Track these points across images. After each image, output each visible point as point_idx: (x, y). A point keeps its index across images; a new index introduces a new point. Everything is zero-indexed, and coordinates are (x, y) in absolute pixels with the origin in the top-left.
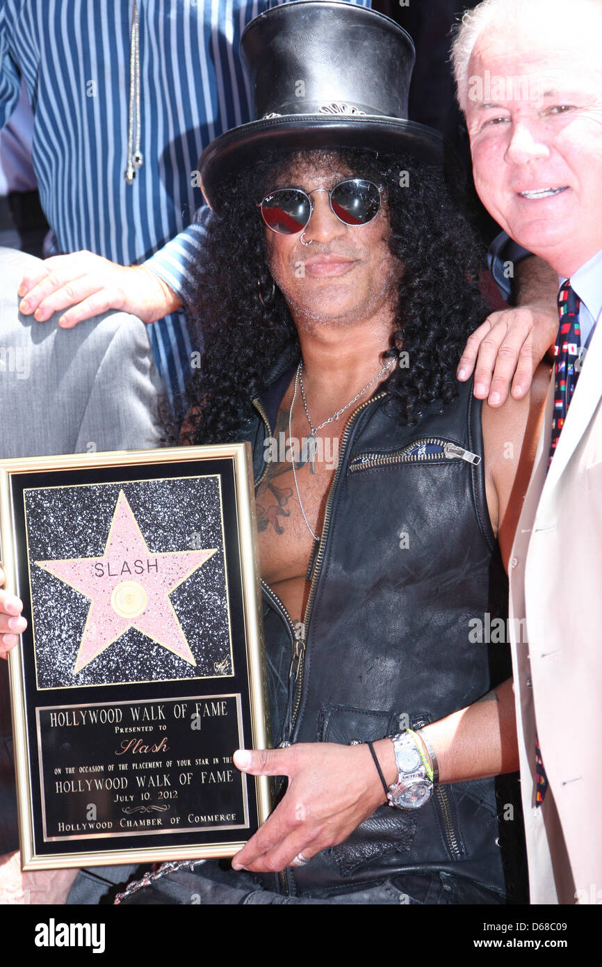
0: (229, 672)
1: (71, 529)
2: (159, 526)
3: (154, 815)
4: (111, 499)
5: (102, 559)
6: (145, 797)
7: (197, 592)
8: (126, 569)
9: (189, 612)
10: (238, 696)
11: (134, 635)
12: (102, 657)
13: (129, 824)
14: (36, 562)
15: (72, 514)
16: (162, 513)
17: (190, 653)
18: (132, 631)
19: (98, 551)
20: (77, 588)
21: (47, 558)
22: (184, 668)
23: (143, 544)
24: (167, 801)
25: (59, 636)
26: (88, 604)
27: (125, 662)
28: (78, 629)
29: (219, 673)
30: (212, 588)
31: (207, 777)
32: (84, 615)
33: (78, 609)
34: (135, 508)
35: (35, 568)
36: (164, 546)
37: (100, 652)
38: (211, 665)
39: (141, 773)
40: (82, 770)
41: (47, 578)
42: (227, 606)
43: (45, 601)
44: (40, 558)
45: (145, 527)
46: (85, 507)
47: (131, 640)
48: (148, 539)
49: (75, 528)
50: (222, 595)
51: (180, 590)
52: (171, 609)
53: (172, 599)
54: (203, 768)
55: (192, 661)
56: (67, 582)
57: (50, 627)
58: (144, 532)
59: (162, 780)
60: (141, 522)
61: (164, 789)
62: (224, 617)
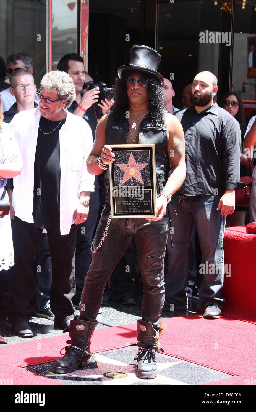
0: (150, 186)
1: (122, 158)
2: (138, 159)
3: (135, 210)
4: (129, 153)
5: (128, 164)
6: (134, 207)
7: (144, 171)
8: (132, 166)
9: (143, 175)
10: (151, 190)
11: (133, 178)
12: (127, 182)
13: (131, 211)
14: (116, 164)
15: (122, 156)
16: (139, 157)
17: (143, 182)
18: (132, 177)
19: (127, 163)
20: (123, 169)
21: (117, 163)
22: (142, 184)
23: (135, 162)
24: (137, 208)
25: (119, 178)
26: (125, 172)
27: (131, 183)
28: (123, 176)
29: (148, 186)
30: (147, 170)
31: (145, 204)
32: (124, 174)
33: (123, 173)
34: (134, 155)
35: (115, 165)
36: (139, 162)
37: (126, 181)
38: (146, 184)
39: (133, 202)
40: (122, 201)
41: (117, 167)
42: (150, 174)
43: (117, 171)
44: (116, 163)
45: (135, 159)
46: (125, 155)
47: (132, 179)
48: (136, 161)
49: (123, 158)
50: (149, 172)
51: (141, 170)
52: (140, 174)
53: (140, 172)
54: (144, 202)
55: (143, 183)
56: (121, 168)
57: (117, 176)
58: (135, 160)
59: (137, 204)
60: (135, 158)
61: (137, 206)
62: (149, 176)
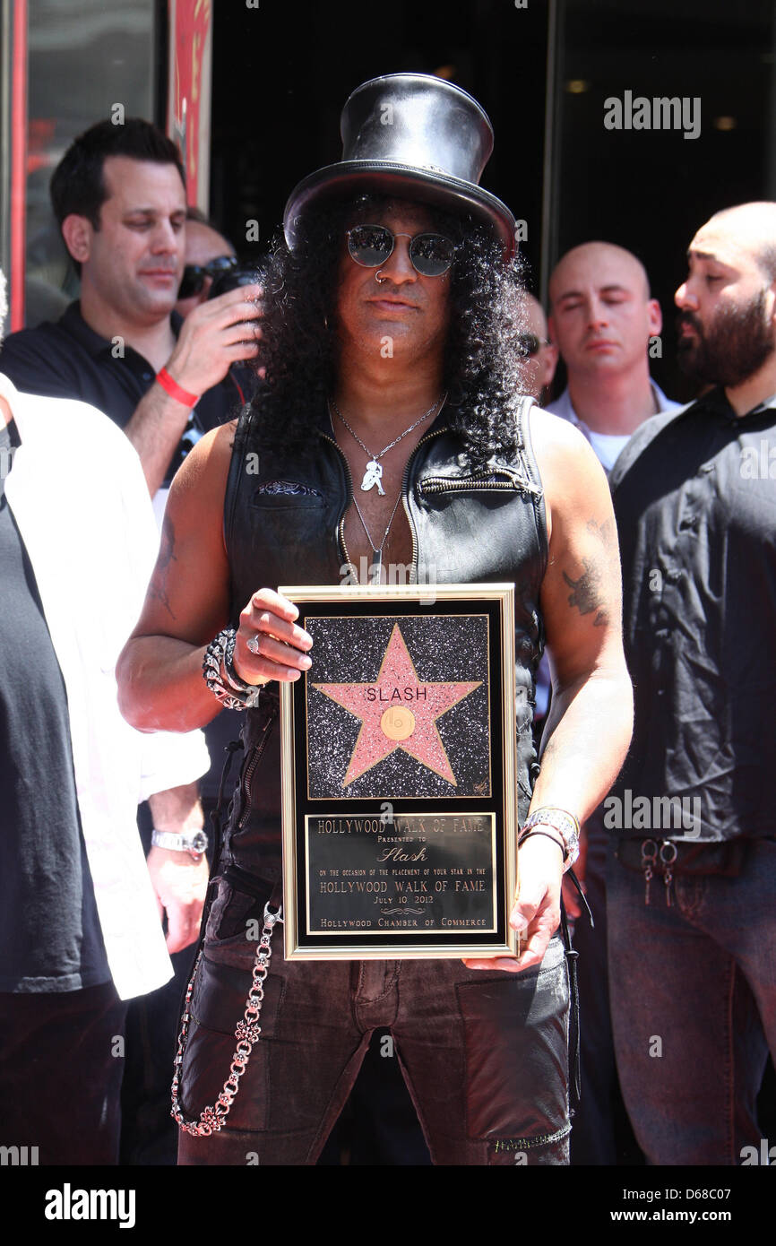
0: (487, 793)
1: (347, 656)
2: (430, 658)
3: (411, 916)
4: (386, 632)
5: (376, 686)
6: (404, 899)
7: (461, 720)
8: (396, 695)
9: (453, 738)
10: (493, 815)
11: (400, 755)
12: (370, 773)
13: (387, 923)
14: (314, 685)
15: (349, 642)
16: (433, 647)
17: (452, 774)
18: (399, 750)
19: (371, 677)
20: (350, 709)
21: (323, 681)
22: (445, 787)
23: (412, 673)
24: (422, 906)
25: (331, 752)
26: (360, 725)
27: (391, 779)
28: (349, 747)
29: (478, 794)
30: (475, 717)
31: (461, 886)
32: (356, 735)
33: (351, 729)
34: (408, 641)
35: (312, 690)
36: (433, 676)
37: (368, 768)
38: (471, 787)
39: (400, 879)
40: (345, 873)
41: (323, 699)
42: (489, 734)
43: (320, 720)
44: (317, 681)
45: (416, 658)
46: (362, 637)
47: (397, 760)
48: (418, 669)
49: (351, 655)
50: (484, 723)
51: (446, 717)
52: (436, 734)
53: (438, 724)
54: (458, 877)
55: (453, 781)
56: (341, 704)
57: (323, 743)
58: (415, 663)
59: (419, 887)
60: (412, 653)
61: (419, 894)
62: (485, 743)
